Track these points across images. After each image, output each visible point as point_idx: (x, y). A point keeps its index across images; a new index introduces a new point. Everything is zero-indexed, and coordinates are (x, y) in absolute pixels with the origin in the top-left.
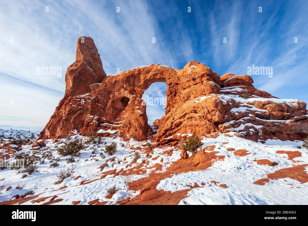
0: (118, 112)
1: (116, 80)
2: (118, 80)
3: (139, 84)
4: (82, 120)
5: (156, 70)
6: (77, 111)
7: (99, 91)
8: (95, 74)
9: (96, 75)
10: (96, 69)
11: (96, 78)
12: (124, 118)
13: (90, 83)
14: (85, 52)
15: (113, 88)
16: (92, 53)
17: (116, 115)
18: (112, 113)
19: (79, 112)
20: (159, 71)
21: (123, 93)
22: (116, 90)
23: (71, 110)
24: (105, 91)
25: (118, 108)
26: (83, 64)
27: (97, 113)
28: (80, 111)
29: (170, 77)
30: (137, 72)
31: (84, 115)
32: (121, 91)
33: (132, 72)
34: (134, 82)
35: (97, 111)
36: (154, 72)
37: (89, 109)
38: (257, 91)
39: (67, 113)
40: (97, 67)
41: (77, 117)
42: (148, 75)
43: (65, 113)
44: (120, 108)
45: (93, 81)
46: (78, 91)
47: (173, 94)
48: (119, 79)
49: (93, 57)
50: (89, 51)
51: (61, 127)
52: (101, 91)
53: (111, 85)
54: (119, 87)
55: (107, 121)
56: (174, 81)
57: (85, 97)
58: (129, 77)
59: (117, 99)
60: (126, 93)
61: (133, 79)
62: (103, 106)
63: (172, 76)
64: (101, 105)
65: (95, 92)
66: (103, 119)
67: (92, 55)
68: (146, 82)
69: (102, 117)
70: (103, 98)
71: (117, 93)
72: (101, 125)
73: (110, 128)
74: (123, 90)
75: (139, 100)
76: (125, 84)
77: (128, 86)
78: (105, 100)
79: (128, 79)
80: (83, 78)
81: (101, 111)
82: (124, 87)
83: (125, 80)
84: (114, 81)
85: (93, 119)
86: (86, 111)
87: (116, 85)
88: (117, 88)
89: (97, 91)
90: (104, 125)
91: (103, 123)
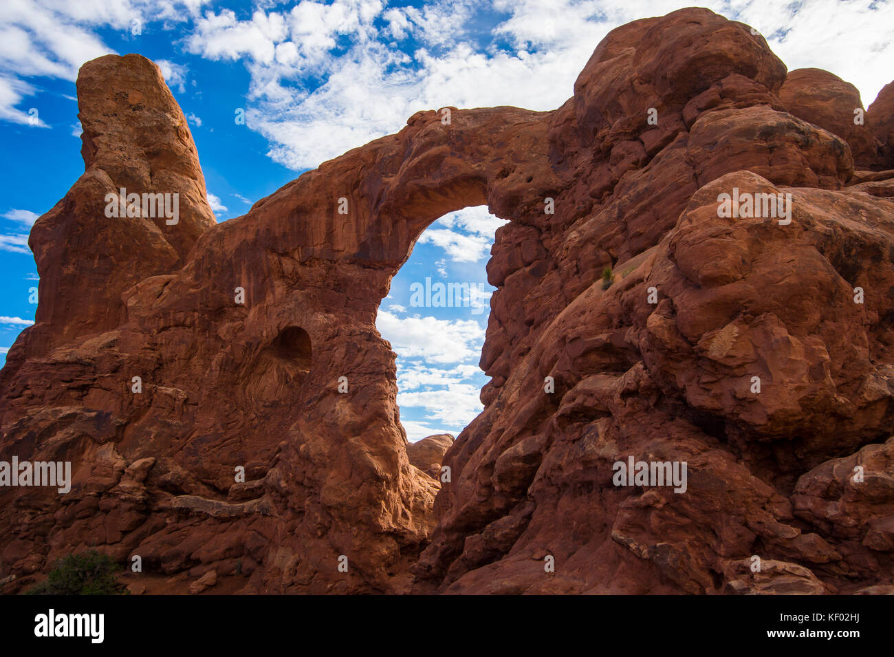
0: (256, 422)
1: (245, 240)
2: (251, 236)
7: (164, 314)
9: (159, 232)
11: (158, 246)
13: (129, 275)
14: (107, 128)
16: (145, 129)
17: (247, 440)
18: (221, 431)
21: (280, 309)
24: (195, 311)
25: (256, 397)
26: (89, 184)
27: (149, 434)
28: (65, 430)
29: (504, 162)
30: (342, 178)
31: (83, 452)
32: (269, 299)
35: (150, 426)
36: (417, 154)
42: (394, 179)
44: (272, 399)
45: (146, 264)
46: (67, 329)
48: (257, 234)
49: (148, 146)
50: (130, 120)
52: (172, 312)
53: (219, 270)
54: (261, 278)
55: (197, 479)
56: (530, 180)
57: (96, 354)
58: (301, 210)
59: (249, 345)
60: (292, 305)
61: (323, 219)
62: (182, 395)
63: (516, 158)
64: (170, 390)
65: (142, 320)
66: (175, 470)
67: (145, 138)
68: (388, 221)
69: (171, 455)
70: (183, 347)
71: (252, 313)
72: (162, 504)
73: (203, 517)
74: (280, 288)
75: (351, 334)
76: (285, 254)
77: (303, 264)
78: (195, 360)
79: (299, 224)
80: (92, 257)
81: (169, 425)
82: (283, 276)
83: (284, 234)
84: (231, 246)
85: (123, 472)
86: (90, 429)
87: (244, 271)
88: (252, 284)
89: (152, 314)
90: (176, 502)
91: (176, 489)
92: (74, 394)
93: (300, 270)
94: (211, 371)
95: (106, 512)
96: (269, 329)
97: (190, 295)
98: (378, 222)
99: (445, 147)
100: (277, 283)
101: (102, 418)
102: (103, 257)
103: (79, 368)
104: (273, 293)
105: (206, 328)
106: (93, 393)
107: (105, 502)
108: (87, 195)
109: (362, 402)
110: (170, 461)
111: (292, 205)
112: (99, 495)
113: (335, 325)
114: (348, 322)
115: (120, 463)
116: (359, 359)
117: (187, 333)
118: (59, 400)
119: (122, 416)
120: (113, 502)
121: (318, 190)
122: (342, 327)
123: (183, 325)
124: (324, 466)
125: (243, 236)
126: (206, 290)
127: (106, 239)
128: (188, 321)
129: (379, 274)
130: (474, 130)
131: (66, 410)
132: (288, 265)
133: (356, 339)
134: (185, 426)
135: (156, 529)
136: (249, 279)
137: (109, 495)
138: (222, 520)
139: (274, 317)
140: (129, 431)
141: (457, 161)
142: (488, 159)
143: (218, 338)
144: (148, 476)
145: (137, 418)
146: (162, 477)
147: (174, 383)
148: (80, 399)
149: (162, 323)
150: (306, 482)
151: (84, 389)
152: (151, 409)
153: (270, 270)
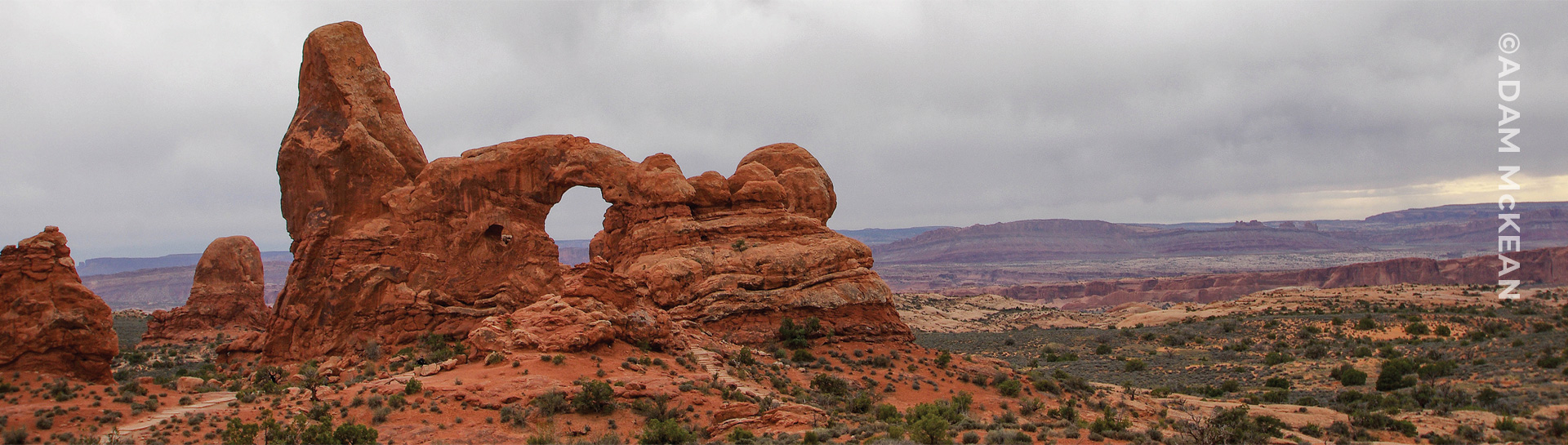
0: (480, 271)
2: (470, 177)
3: (533, 187)
4: (382, 303)
5: (575, 160)
6: (367, 277)
7: (416, 213)
8: (391, 156)
9: (394, 157)
10: (391, 139)
11: (395, 166)
12: (504, 289)
13: (384, 187)
15: (459, 200)
16: (370, 83)
18: (463, 276)
19: (373, 280)
20: (584, 163)
21: (489, 215)
22: (466, 209)
23: (349, 278)
25: (478, 259)
26: (356, 133)
27: (423, 278)
29: (610, 183)
30: (526, 158)
31: (386, 287)
32: (482, 209)
33: (509, 157)
34: (518, 182)
35: (423, 274)
36: (570, 165)
37: (399, 268)
38: (787, 220)
39: (339, 287)
40: (392, 130)
41: (371, 295)
42: (557, 169)
43: (333, 288)
44: (486, 259)
45: (390, 177)
46: (352, 218)
47: (620, 230)
48: (474, 176)
49: (374, 96)
50: (361, 79)
51: (330, 325)
52: (421, 212)
53: (450, 191)
54: (477, 199)
55: (455, 299)
56: (620, 195)
57: (379, 235)
58: (502, 171)
59: (474, 234)
60: (497, 215)
61: (515, 175)
62: (436, 257)
63: (615, 182)
64: (429, 255)
65: (403, 216)
66: (442, 296)
67: (371, 91)
68: (553, 187)
69: (438, 288)
70: (431, 231)
71: (472, 216)
72: (440, 311)
73: (466, 316)
74: (488, 205)
75: (537, 236)
76: (493, 190)
77: (502, 195)
78: (437, 237)
79: (502, 177)
80: (360, 176)
81: (433, 273)
82: (489, 198)
83: (494, 182)
84: (457, 180)
85: (416, 297)
86: (391, 277)
87: (465, 193)
88: (471, 201)
89: (409, 213)
90: (450, 309)
91: (444, 304)
92: (373, 257)
93: (501, 198)
94: (454, 246)
95: (414, 316)
96: (483, 225)
97: (433, 203)
98: (548, 186)
99: (583, 167)
100: (487, 202)
101: (394, 270)
102: (367, 175)
103: (370, 242)
104: (484, 207)
105: (442, 221)
106: (384, 257)
107: (411, 311)
108: (357, 141)
109: (548, 269)
110: (438, 291)
111: (498, 167)
112: (406, 308)
113: (527, 230)
114: (533, 229)
115: (414, 293)
116: (542, 249)
117: (432, 223)
118: (366, 261)
119: (407, 270)
120: (418, 312)
121: (512, 161)
122: (531, 232)
123: (429, 219)
124: (537, 296)
125: (464, 175)
126: (442, 201)
127: (367, 165)
128: (432, 217)
129: (546, 206)
130: (597, 163)
131: (373, 266)
132: (494, 195)
133: (539, 240)
134: (442, 273)
135: (440, 322)
136: (469, 198)
137: (411, 308)
138: (476, 317)
139: (485, 219)
140: (411, 277)
141: (589, 175)
142: (603, 179)
143: (449, 226)
144: (431, 298)
145: (413, 270)
146: (437, 299)
147: (428, 250)
148: (376, 260)
149: (416, 218)
150: (525, 301)
151: (379, 255)
152: (420, 264)
153: (483, 196)
